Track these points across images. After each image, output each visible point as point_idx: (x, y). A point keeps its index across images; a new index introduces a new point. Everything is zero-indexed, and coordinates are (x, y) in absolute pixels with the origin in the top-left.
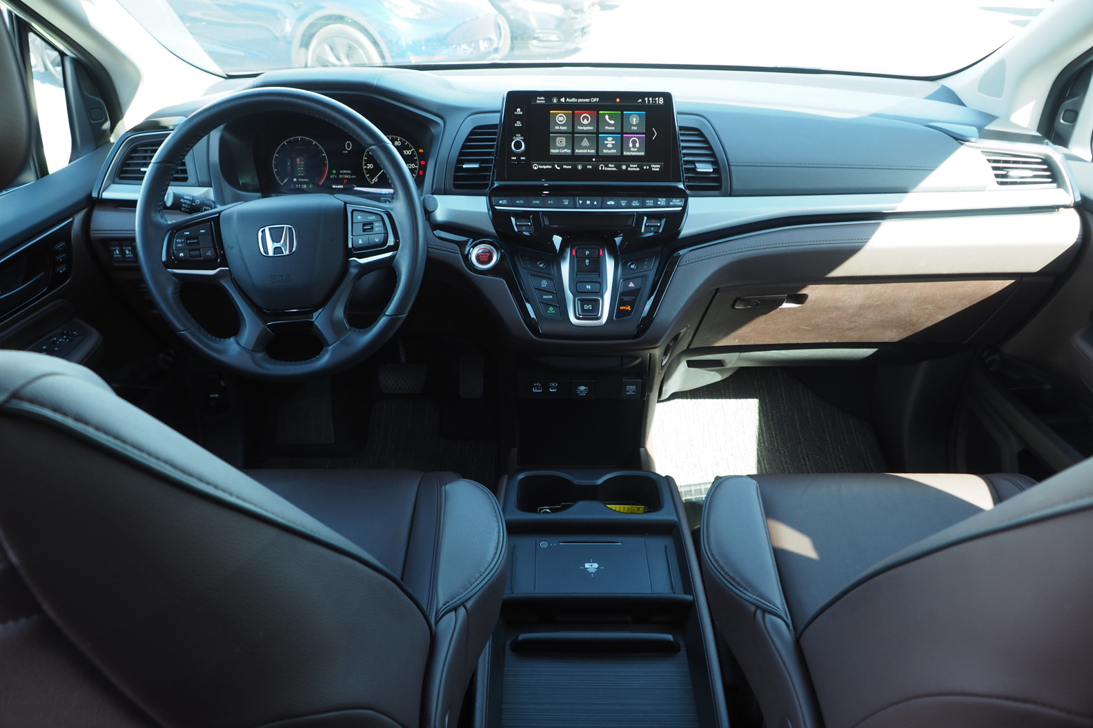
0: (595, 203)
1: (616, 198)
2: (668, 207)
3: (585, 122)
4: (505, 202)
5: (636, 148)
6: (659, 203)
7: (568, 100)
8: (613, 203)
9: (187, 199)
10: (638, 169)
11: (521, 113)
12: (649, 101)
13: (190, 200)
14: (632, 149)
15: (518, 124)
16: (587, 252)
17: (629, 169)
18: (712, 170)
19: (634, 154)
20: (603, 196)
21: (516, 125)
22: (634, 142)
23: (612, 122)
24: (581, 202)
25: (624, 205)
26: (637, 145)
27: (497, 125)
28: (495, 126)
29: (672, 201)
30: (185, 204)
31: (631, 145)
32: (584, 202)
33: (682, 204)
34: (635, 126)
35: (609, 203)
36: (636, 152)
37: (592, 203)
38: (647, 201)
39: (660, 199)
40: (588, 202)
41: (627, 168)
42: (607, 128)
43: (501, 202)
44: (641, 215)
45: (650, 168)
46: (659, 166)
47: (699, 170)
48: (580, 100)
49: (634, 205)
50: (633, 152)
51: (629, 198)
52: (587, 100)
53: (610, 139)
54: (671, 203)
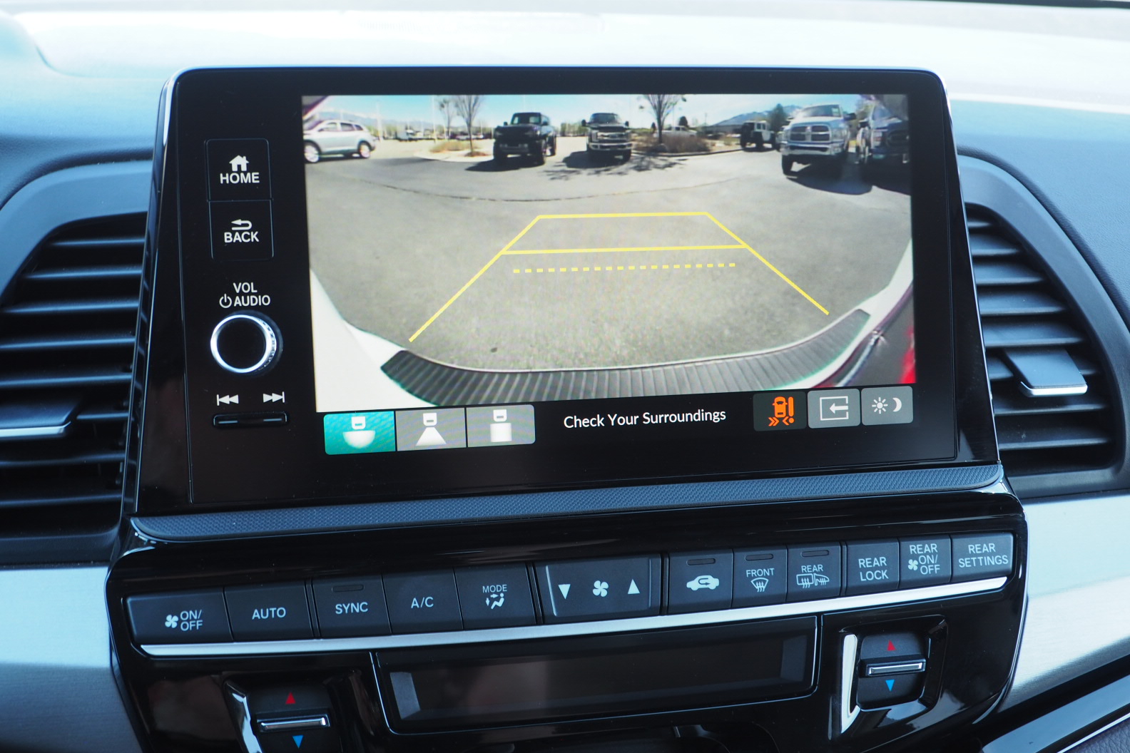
0: (633, 589)
1: (725, 559)
2: (952, 580)
4: (193, 619)
6: (913, 565)
8: (713, 583)
11: (253, 178)
15: (241, 232)
18: (1083, 389)
20: (664, 554)
21: (228, 238)
24: (565, 589)
25: (760, 587)
27: (141, 217)
28: (131, 223)
29: (966, 554)
32: (582, 590)
33: (1006, 561)
35: (694, 585)
37: (618, 589)
38: (863, 563)
39: (914, 548)
40: (601, 589)
43: (171, 621)
44: (836, 625)
47: (1036, 392)
49: (806, 584)
51: (780, 553)
54: (964, 564)
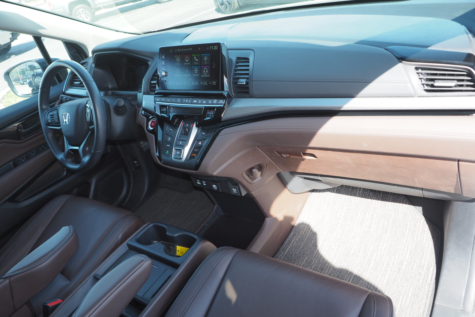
0: (189, 101)
1: (197, 99)
2: (218, 104)
3: (187, 61)
5: (206, 73)
6: (214, 102)
7: (181, 50)
8: (196, 101)
9: (64, 98)
10: (207, 84)
12: (211, 48)
13: (65, 99)
14: (205, 74)
15: (163, 63)
16: (187, 125)
17: (204, 84)
18: (244, 83)
19: (205, 76)
22: (205, 70)
23: (197, 60)
25: (200, 102)
26: (207, 72)
30: (64, 100)
31: (204, 72)
32: (185, 101)
33: (223, 103)
34: (206, 61)
35: (194, 101)
36: (206, 75)
38: (209, 101)
39: (215, 100)
40: (187, 101)
41: (203, 84)
42: (195, 63)
43: (157, 100)
45: (212, 83)
46: (215, 82)
48: (185, 50)
49: (204, 103)
50: (205, 75)
51: (202, 99)
52: (188, 50)
53: (196, 69)
54: (219, 102)
